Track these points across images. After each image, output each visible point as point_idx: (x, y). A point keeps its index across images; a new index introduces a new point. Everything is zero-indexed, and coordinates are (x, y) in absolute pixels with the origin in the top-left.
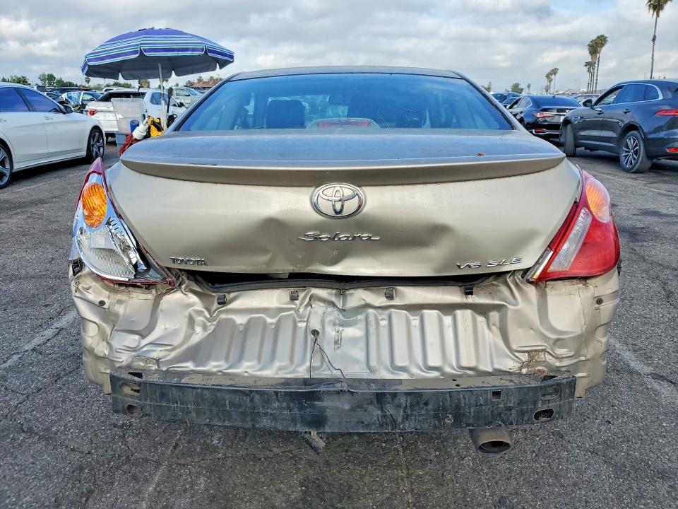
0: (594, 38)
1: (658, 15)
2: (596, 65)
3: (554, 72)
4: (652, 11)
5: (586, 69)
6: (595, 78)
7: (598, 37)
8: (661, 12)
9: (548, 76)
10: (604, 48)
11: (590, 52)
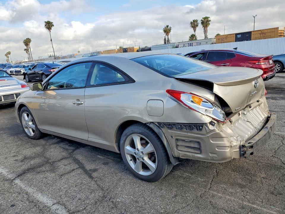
0: (25, 39)
1: (50, 31)
2: (29, 50)
3: (9, 53)
4: (47, 30)
5: (25, 52)
6: (31, 55)
7: (27, 39)
8: (51, 30)
9: (6, 55)
10: (30, 43)
11: (25, 45)
